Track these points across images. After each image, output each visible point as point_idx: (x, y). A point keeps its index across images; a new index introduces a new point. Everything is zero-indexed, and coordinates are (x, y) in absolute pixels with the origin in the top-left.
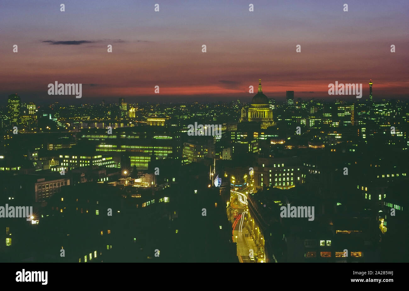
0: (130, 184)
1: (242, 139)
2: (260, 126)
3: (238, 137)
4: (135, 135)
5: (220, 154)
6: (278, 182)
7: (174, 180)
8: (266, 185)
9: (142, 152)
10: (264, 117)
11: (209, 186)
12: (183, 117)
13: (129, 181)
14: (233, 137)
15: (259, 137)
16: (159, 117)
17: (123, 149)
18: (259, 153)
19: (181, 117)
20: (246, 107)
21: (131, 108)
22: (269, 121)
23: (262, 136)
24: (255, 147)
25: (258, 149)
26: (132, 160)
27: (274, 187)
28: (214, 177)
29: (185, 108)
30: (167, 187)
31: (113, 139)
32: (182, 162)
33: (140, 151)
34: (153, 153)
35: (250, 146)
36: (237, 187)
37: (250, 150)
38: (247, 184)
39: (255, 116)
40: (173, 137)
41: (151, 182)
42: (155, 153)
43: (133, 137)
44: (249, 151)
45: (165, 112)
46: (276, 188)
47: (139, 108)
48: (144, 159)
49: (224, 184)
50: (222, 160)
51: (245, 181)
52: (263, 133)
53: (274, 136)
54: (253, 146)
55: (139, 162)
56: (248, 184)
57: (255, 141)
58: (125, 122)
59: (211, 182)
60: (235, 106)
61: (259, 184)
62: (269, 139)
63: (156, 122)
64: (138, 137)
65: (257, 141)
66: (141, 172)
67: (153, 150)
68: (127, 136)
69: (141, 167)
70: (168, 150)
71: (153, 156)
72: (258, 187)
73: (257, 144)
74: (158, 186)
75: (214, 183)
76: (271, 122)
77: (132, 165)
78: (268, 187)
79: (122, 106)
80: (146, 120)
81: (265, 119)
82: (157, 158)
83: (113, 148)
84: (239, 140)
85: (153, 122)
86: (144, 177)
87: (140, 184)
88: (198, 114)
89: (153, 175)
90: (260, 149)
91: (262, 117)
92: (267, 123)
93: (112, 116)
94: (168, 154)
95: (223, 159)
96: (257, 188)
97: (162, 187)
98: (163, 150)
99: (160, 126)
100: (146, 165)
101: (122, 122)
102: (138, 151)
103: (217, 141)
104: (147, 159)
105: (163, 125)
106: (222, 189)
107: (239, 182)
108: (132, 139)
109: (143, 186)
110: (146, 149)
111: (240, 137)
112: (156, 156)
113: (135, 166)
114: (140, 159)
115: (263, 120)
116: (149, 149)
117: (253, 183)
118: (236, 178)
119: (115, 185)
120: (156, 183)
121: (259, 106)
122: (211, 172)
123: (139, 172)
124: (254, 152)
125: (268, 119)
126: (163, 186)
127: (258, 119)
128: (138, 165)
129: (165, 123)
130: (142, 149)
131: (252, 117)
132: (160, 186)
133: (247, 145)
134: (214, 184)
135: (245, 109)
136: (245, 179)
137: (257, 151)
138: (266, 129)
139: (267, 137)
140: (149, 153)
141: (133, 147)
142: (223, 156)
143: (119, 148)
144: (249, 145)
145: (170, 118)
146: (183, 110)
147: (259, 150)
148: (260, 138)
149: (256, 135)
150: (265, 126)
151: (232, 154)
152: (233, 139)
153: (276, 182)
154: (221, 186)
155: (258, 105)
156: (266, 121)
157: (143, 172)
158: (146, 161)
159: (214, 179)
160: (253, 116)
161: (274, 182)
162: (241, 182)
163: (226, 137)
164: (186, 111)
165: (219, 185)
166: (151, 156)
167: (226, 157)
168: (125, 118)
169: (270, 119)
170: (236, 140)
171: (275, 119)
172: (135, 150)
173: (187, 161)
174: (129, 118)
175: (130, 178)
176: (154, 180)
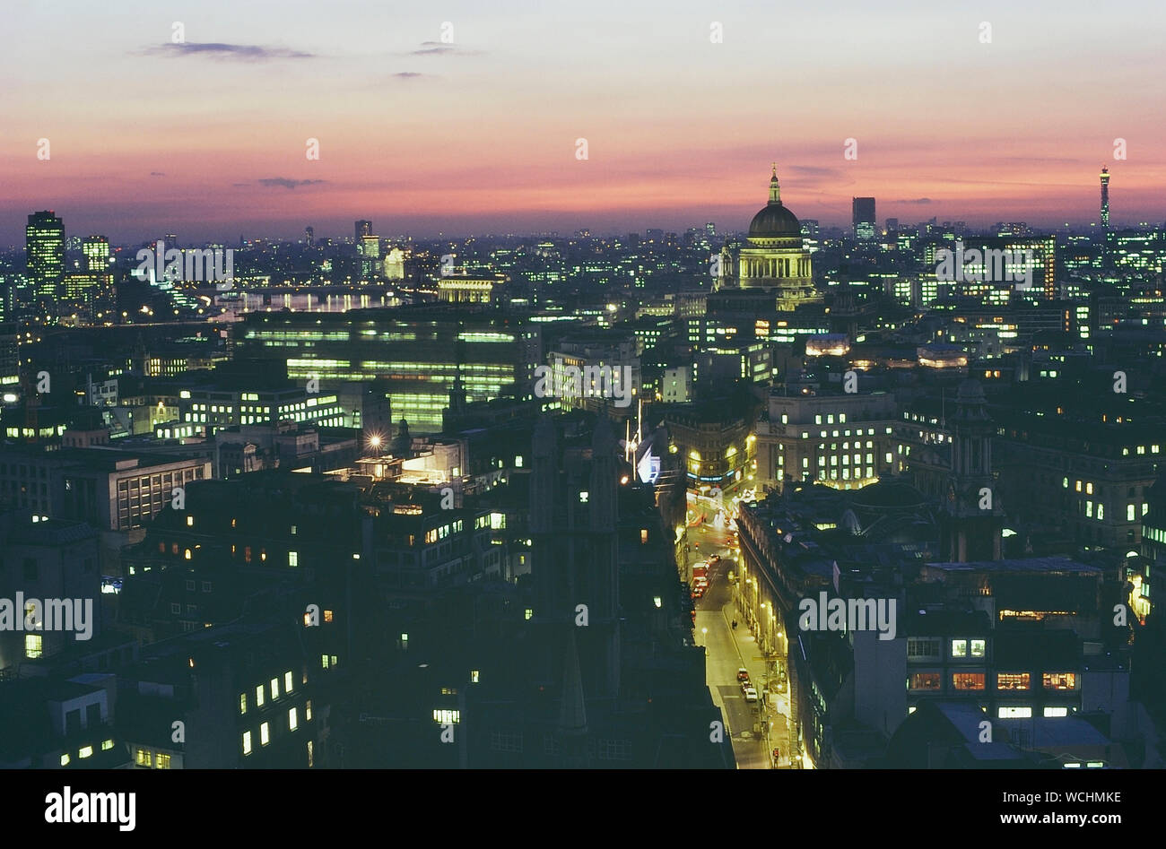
0: (390, 475)
1: (721, 342)
2: (774, 303)
3: (711, 335)
4: (402, 331)
5: (654, 386)
6: (828, 468)
7: (519, 461)
8: (791, 477)
9: (423, 382)
10: (788, 275)
11: (624, 480)
12: (545, 275)
13: (386, 467)
14: (695, 335)
15: (771, 334)
16: (474, 276)
17: (368, 371)
18: (771, 382)
19: (540, 277)
20: (732, 246)
21: (391, 249)
22: (800, 288)
23: (780, 331)
24: (759, 363)
25: (768, 369)
26: (394, 406)
27: (815, 483)
28: (640, 455)
29: (551, 250)
30: (499, 483)
31: (338, 342)
32: (544, 410)
33: (420, 378)
34: (458, 383)
35: (746, 363)
36: (705, 483)
37: (746, 373)
38: (735, 473)
39: (761, 275)
40: (518, 336)
41: (452, 468)
42: (464, 383)
43: (396, 336)
44: (743, 375)
45: (493, 261)
46: (821, 486)
47: (416, 251)
48: (432, 402)
49: (669, 474)
50: (660, 403)
51: (731, 466)
52: (784, 324)
53: (817, 332)
54: (754, 363)
55: (417, 411)
56: (738, 475)
57: (760, 347)
58: (375, 294)
59: (628, 469)
60: (699, 242)
61: (772, 474)
62: (801, 341)
63: (467, 292)
64: (412, 337)
65: (764, 346)
66: (421, 441)
67: (458, 373)
68: (380, 332)
69: (422, 424)
70: (501, 374)
71: (458, 393)
72: (770, 483)
73: (766, 356)
74: (471, 481)
76: (808, 291)
77: (395, 418)
78: (799, 484)
79: (363, 245)
80: (433, 285)
81: (791, 281)
82: (469, 399)
83: (338, 370)
84: (712, 344)
85: (456, 292)
86: (430, 453)
87: (419, 474)
88: (590, 266)
89: (457, 449)
90: (775, 371)
91: (781, 275)
92: (794, 294)
93: (336, 275)
94: (503, 386)
95: (665, 400)
96: (765, 486)
97: (485, 482)
98: (487, 373)
99: (478, 303)
100: (438, 419)
101: (365, 291)
102: (414, 377)
103: (648, 346)
104: (438, 402)
105: (485, 299)
106: (661, 489)
107: (711, 467)
108: (393, 342)
109: (426, 480)
110: (437, 373)
111: (715, 335)
112: (465, 393)
113: (404, 421)
114: (417, 402)
115: (782, 285)
116: (444, 373)
117: (754, 470)
118: (703, 457)
119: (344, 479)
120: (465, 472)
121: (771, 243)
122: (630, 440)
123: (415, 440)
124: (757, 379)
125: (800, 283)
126: (488, 481)
127: (767, 282)
128: (411, 418)
129: (492, 294)
130: (425, 372)
131: (750, 275)
132: (477, 479)
133: (736, 358)
135: (729, 250)
136: (732, 461)
137: (766, 376)
138: (793, 310)
139: (796, 335)
140: (445, 383)
141: (398, 366)
142: (666, 391)
143: (355, 368)
144: (743, 357)
145: (508, 279)
146: (545, 255)
147: (771, 374)
148: (775, 338)
149: (762, 327)
150: (789, 302)
151: (692, 386)
152: (694, 342)
153: (822, 468)
154: (659, 481)
155: (768, 239)
156: (792, 286)
157: (427, 439)
158: (436, 407)
159: (638, 460)
160: (755, 275)
161: (815, 470)
162: (717, 468)
163: (673, 335)
164: (556, 258)
165: (653, 476)
166: (451, 393)
167: (675, 394)
168: (372, 281)
169: (804, 282)
170: (703, 343)
171: (820, 283)
172: (404, 376)
173: (558, 405)
174: (386, 280)
175: (390, 457)
176: (460, 463)
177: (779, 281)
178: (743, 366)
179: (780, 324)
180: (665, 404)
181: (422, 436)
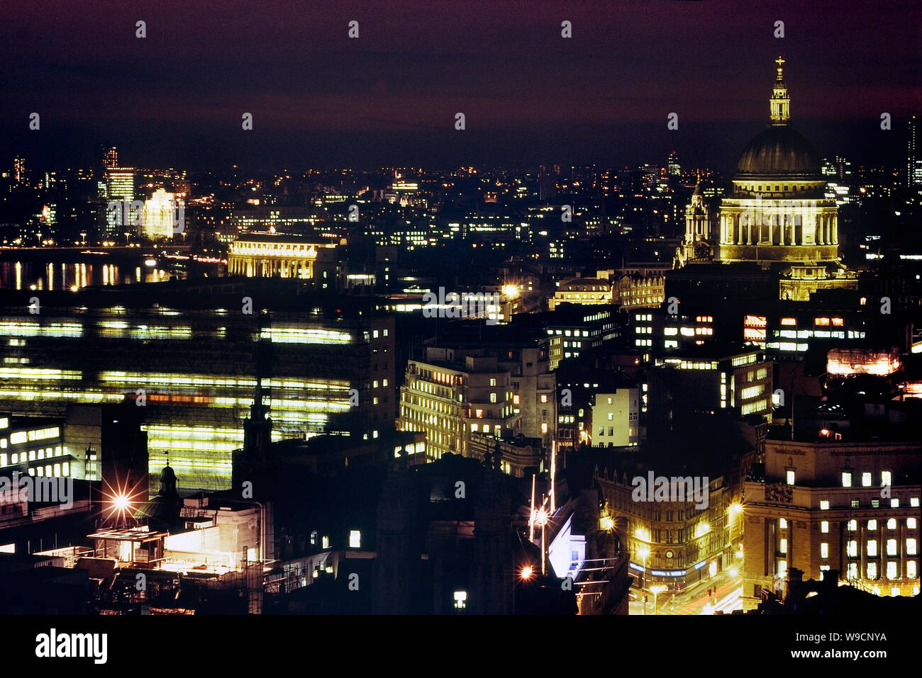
0: (144, 558)
1: (688, 349)
2: (776, 288)
3: (671, 338)
4: (169, 323)
5: (578, 419)
6: (862, 559)
7: (355, 539)
8: (801, 573)
9: (203, 407)
10: (799, 241)
11: (527, 573)
12: (403, 237)
13: (137, 545)
14: (645, 336)
15: (770, 338)
16: (287, 236)
17: (112, 389)
18: (769, 417)
19: (396, 239)
20: (709, 193)
21: (154, 190)
22: (820, 264)
23: (784, 334)
24: (749, 385)
25: (765, 396)
26: (151, 445)
27: (840, 584)
28: (552, 532)
29: (413, 196)
30: (322, 573)
31: (64, 340)
32: (397, 455)
33: (197, 400)
34: (259, 410)
35: (728, 383)
36: (659, 579)
37: (728, 400)
38: (708, 564)
39: (755, 240)
40: (357, 334)
41: (246, 548)
42: (268, 409)
43: (158, 332)
44: (723, 405)
45: (319, 212)
46: (850, 590)
47: (195, 193)
48: (215, 440)
49: (600, 564)
50: (586, 447)
51: (702, 553)
52: (792, 322)
53: (846, 335)
54: (742, 384)
55: (190, 454)
56: (713, 567)
57: (752, 358)
58: (127, 262)
59: (533, 554)
60: (654, 186)
61: (769, 569)
62: (820, 350)
63: (276, 262)
64: (183, 333)
65: (759, 358)
66: (196, 503)
67: (260, 393)
68: (133, 325)
69: (199, 476)
70: (329, 396)
71: (258, 426)
72: (764, 582)
73: (761, 374)
74: (277, 570)
75: (547, 556)
76: (832, 268)
77: (155, 466)
78: (812, 585)
79: (108, 182)
80: (223, 250)
81: (804, 253)
82: (276, 436)
83: (62, 385)
84: (673, 353)
85: (258, 261)
86: (210, 523)
87: (191, 556)
88: (477, 222)
89: (256, 517)
90: (777, 399)
91: (787, 242)
92: (809, 272)
93: (63, 229)
94: (332, 416)
95: (595, 443)
96: (757, 588)
97: (299, 573)
98: (306, 394)
99: (294, 282)
100: (225, 469)
101: (112, 258)
102: (187, 399)
103: (568, 355)
104: (225, 440)
105: (306, 273)
106: (587, 589)
107: (669, 555)
108: (154, 342)
109: (203, 567)
110: (224, 392)
111: (678, 337)
112: (269, 425)
113: (168, 471)
114: (191, 440)
115: (790, 259)
116: (236, 392)
117: (739, 560)
118: (657, 536)
119: (69, 564)
120: (267, 555)
121: (773, 190)
122: (538, 504)
123: (187, 502)
124: (747, 410)
125: (818, 255)
126: (304, 571)
127: (765, 253)
128: (181, 467)
129: (318, 265)
130: (205, 391)
131: (736, 240)
132: (286, 567)
133: (713, 375)
134: (547, 561)
135: (706, 201)
136: (703, 544)
137: (761, 406)
138: (807, 299)
139: (811, 341)
140: (237, 409)
141: (161, 380)
142: (596, 428)
143: (90, 382)
144: (723, 375)
145: (344, 242)
146: (404, 203)
147: (769, 405)
148: (775, 345)
149: (754, 328)
150: (799, 287)
151: (640, 420)
152: (644, 349)
153: (852, 560)
154: (583, 576)
155: (768, 183)
156: (806, 260)
157: (206, 501)
158: (222, 447)
159: (550, 540)
160: (745, 240)
161: (840, 562)
162: (679, 556)
163: (609, 337)
164: (420, 209)
165: (573, 566)
166: (248, 426)
167: (611, 433)
168: (121, 240)
169: (825, 254)
170: (658, 351)
171: (851, 255)
172: (170, 396)
173: (420, 448)
174: (144, 240)
175: (146, 528)
176: (259, 539)
177: (784, 252)
178: (723, 389)
179: (785, 322)
180: (595, 449)
181: (198, 495)
